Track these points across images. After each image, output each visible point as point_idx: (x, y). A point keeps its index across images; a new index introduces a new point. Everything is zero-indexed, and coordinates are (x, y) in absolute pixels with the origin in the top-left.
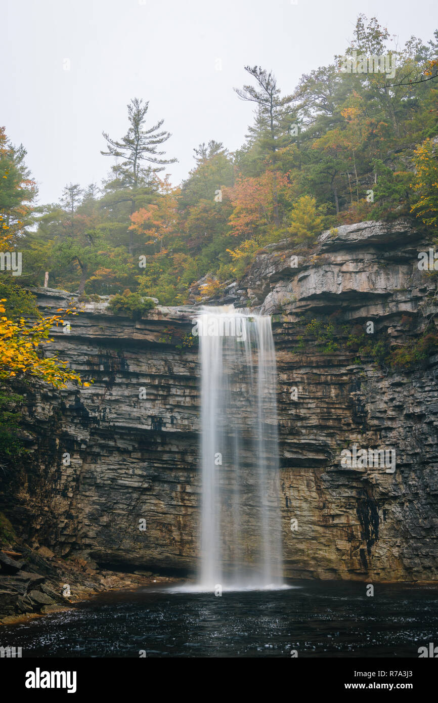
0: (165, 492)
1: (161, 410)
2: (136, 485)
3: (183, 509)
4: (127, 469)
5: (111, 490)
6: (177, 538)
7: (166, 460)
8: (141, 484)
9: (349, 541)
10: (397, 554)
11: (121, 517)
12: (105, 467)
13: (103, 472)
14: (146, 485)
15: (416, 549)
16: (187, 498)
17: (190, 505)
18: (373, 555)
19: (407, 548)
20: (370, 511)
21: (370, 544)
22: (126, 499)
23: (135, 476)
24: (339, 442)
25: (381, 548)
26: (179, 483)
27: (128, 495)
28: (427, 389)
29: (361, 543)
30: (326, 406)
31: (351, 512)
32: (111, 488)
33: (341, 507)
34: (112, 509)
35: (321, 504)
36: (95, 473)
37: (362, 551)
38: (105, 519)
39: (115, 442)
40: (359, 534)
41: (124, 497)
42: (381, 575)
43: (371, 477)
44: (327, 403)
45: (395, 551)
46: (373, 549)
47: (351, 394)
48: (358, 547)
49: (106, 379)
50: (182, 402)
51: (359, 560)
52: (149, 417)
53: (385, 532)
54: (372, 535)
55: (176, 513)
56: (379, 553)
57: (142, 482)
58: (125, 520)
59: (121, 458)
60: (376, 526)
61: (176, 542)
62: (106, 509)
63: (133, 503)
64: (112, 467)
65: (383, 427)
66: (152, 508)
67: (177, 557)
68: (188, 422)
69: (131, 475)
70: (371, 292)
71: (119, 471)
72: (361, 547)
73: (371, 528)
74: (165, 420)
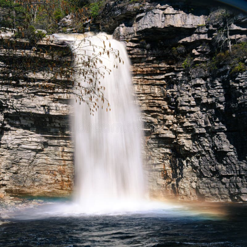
0: (52, 151)
1: (49, 101)
2: (33, 147)
3: (62, 161)
4: (28, 138)
5: (18, 151)
6: (60, 179)
7: (52, 132)
8: (36, 147)
9: (165, 179)
10: (195, 187)
11: (24, 167)
12: (14, 137)
13: (12, 140)
14: (40, 148)
15: (207, 183)
16: (65, 155)
17: (67, 159)
18: (180, 187)
19: (201, 183)
20: (178, 161)
21: (178, 181)
22: (27, 156)
23: (33, 142)
24: (159, 120)
25: (185, 183)
26: (60, 146)
27: (28, 154)
28: (216, 88)
29: (172, 180)
30: (152, 98)
31: (166, 161)
32: (18, 150)
33: (160, 159)
34: (18, 162)
35: (148, 158)
36: (7, 141)
37: (173, 185)
38: (15, 169)
39: (20, 121)
40: (171, 175)
41: (26, 155)
42: (185, 199)
43: (179, 141)
44: (153, 97)
45: (194, 185)
46: (180, 183)
47: (168, 90)
48: (170, 182)
49: (14, 82)
50: (63, 96)
51: (171, 190)
52: (42, 106)
53: (187, 173)
54: (179, 175)
55: (59, 164)
56: (184, 186)
57: (37, 146)
58: (27, 169)
59: (24, 131)
60: (181, 170)
61: (59, 181)
62: (15, 163)
63: (32, 159)
64: (18, 137)
65: (187, 111)
66: (44, 161)
67: (59, 191)
68: (66, 109)
69: (30, 142)
70: (183, 27)
71: (22, 139)
72: (172, 183)
73: (178, 171)
74: (51, 108)
